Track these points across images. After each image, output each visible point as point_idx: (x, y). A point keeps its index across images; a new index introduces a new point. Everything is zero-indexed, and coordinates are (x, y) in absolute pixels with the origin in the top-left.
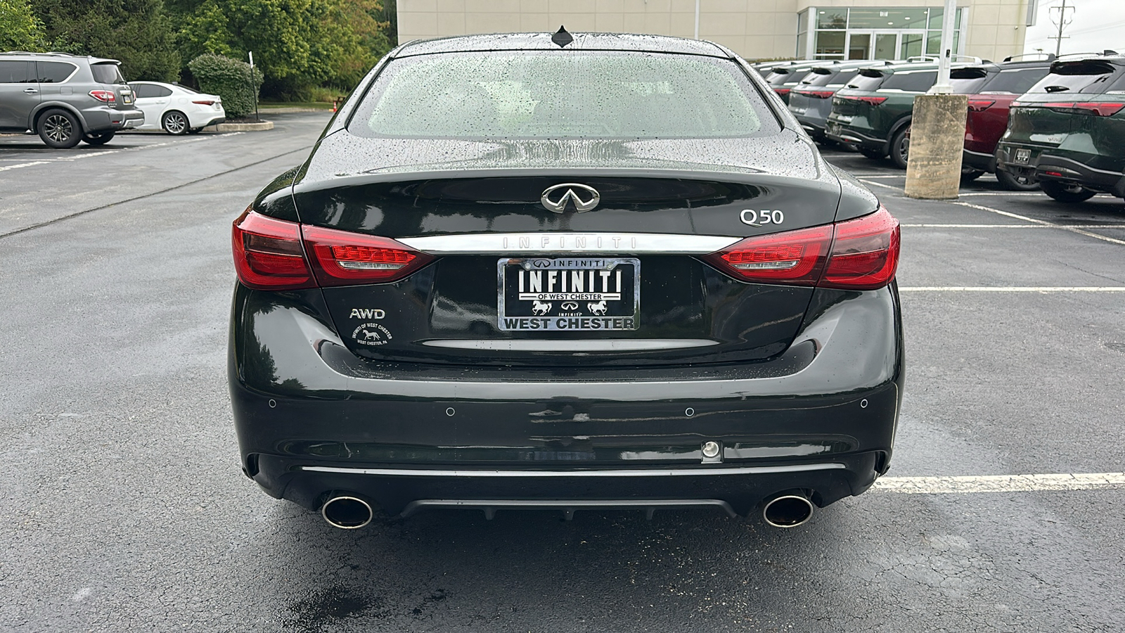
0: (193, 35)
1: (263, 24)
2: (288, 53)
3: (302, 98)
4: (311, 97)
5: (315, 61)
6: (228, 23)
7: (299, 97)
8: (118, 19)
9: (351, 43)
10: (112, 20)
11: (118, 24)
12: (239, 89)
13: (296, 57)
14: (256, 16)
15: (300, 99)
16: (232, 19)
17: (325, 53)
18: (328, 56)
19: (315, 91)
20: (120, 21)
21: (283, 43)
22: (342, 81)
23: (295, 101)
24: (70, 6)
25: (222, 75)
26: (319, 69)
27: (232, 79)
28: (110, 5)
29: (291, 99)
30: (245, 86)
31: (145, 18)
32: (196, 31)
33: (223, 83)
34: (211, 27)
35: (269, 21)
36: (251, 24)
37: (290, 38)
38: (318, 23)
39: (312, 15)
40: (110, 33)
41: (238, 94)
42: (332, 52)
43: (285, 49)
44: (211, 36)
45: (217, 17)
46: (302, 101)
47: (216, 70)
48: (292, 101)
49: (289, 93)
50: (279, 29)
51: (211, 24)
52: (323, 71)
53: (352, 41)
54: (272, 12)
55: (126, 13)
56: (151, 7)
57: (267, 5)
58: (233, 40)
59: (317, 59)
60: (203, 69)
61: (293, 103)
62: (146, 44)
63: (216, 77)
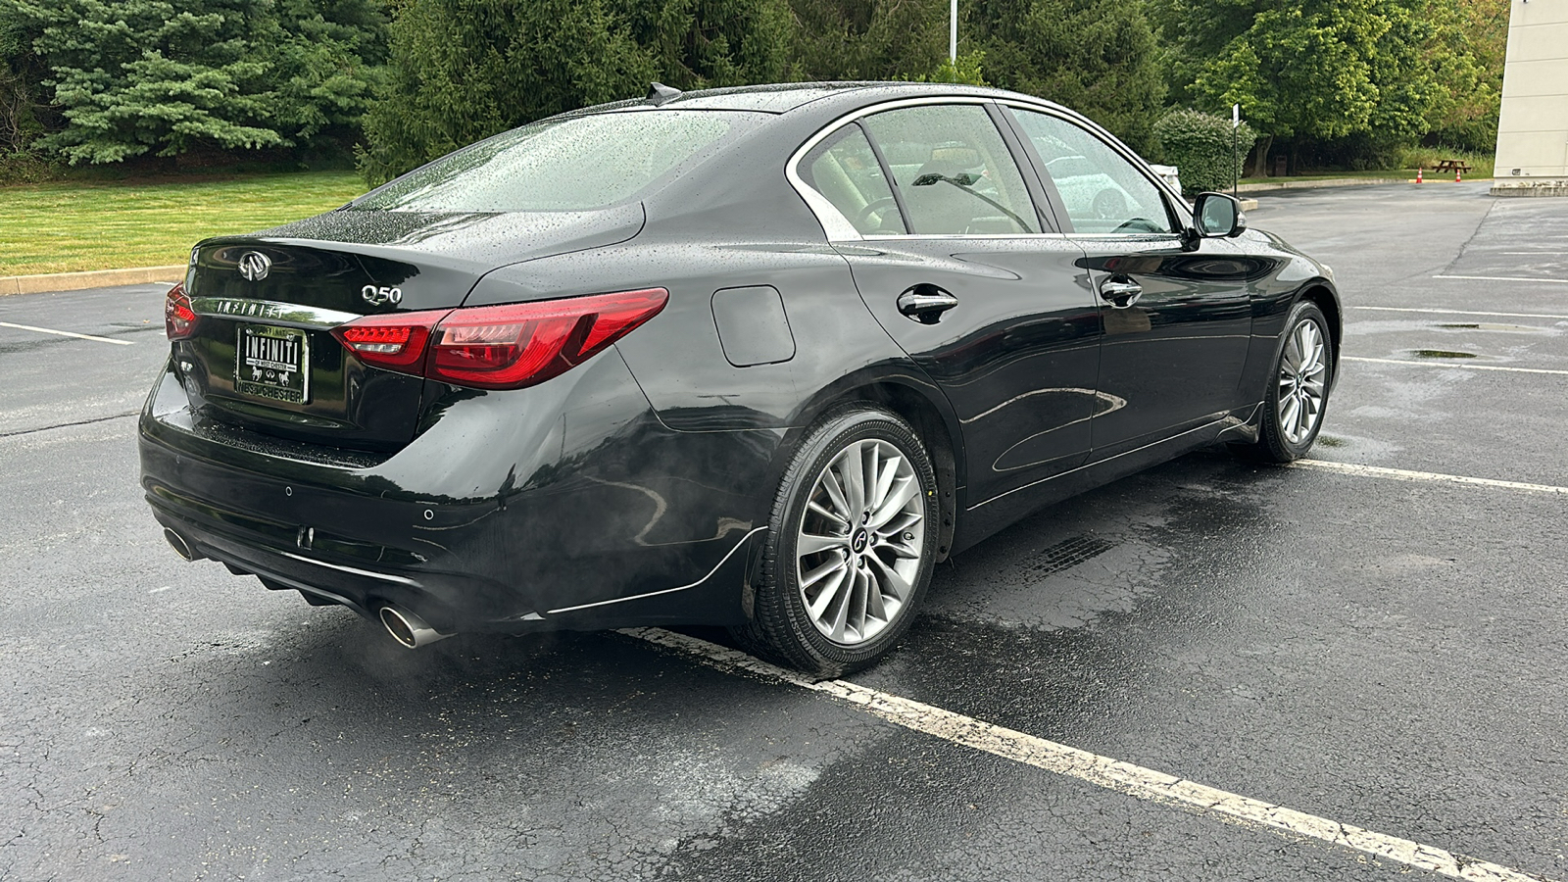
0: (1210, 85)
1: (1308, 64)
2: (1341, 102)
3: (1384, 165)
4: (1400, 162)
5: (1399, 110)
6: (1259, 66)
7: (1380, 163)
8: (1095, 73)
9: (1469, 79)
10: (1088, 75)
11: (1095, 80)
12: (1212, 157)
13: (1353, 109)
14: (1300, 52)
15: (1381, 166)
16: (1265, 59)
17: (1418, 97)
18: (1422, 101)
19: (1408, 154)
20: (1097, 77)
21: (1337, 88)
22: (1460, 136)
23: (1371, 169)
24: (1042, 63)
25: (1191, 138)
26: (1403, 122)
27: (1204, 143)
28: (1087, 56)
29: (1366, 166)
30: (1222, 151)
31: (1130, 70)
32: (1214, 80)
33: (1191, 149)
34: (1234, 73)
35: (1318, 58)
36: (1292, 64)
37: (1349, 81)
38: (1414, 54)
39: (1406, 43)
40: (1081, 92)
41: (1210, 163)
42: (1430, 94)
43: (1338, 98)
44: (1232, 85)
45: (1246, 58)
46: (1382, 169)
47: (1184, 132)
48: (1367, 169)
49: (1365, 157)
50: (1334, 69)
51: (1236, 68)
52: (1409, 123)
53: (1470, 75)
54: (1324, 44)
55: (1106, 65)
56: (1140, 54)
57: (1317, 35)
58: (1265, 88)
59: (1402, 107)
60: (1167, 132)
61: (1368, 172)
62: (1124, 102)
63: (1183, 142)
